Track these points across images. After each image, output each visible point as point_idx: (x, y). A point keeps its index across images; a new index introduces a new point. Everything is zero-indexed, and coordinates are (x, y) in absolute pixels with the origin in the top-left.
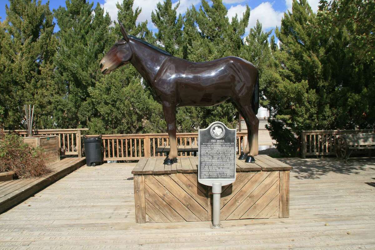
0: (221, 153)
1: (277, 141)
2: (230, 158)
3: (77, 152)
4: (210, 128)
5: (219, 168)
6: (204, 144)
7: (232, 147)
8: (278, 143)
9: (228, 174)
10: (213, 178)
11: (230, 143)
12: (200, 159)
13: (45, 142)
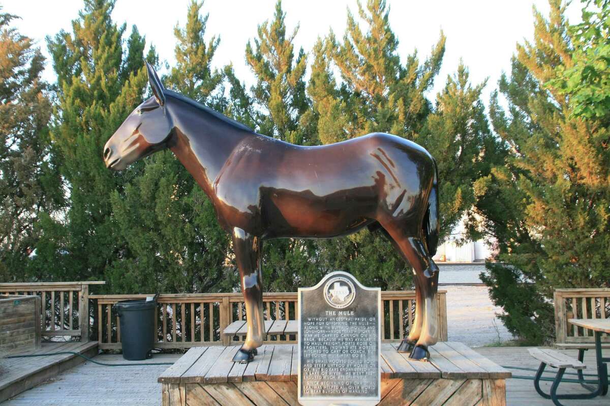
0: (346, 339)
1: (506, 309)
2: (366, 351)
3: (80, 330)
4: (323, 285)
5: (344, 373)
6: (310, 320)
7: (371, 328)
8: (507, 314)
9: (362, 388)
10: (330, 395)
11: (368, 319)
12: (302, 353)
13: (10, 311)
